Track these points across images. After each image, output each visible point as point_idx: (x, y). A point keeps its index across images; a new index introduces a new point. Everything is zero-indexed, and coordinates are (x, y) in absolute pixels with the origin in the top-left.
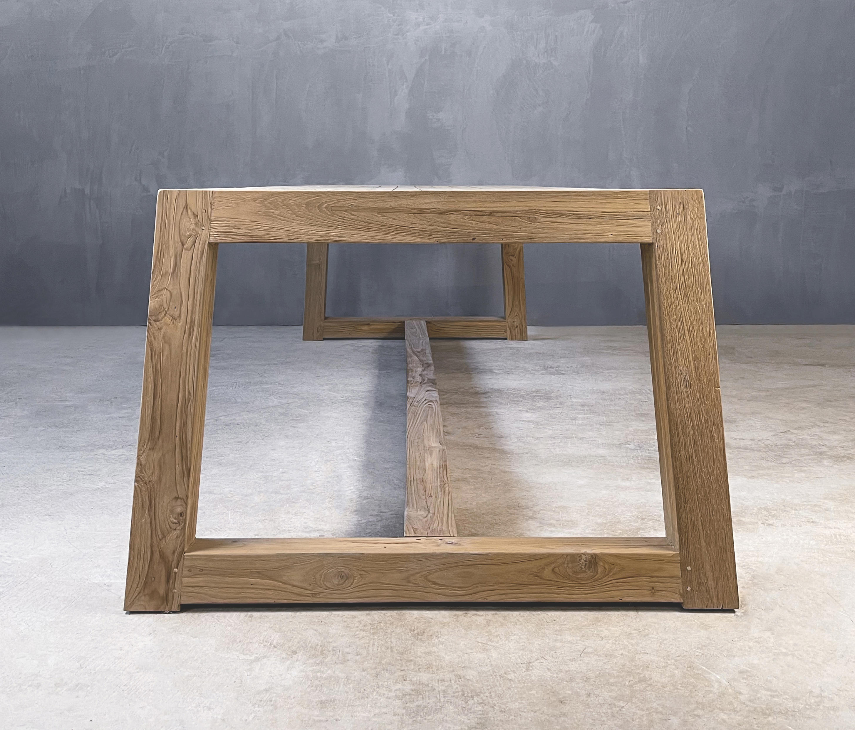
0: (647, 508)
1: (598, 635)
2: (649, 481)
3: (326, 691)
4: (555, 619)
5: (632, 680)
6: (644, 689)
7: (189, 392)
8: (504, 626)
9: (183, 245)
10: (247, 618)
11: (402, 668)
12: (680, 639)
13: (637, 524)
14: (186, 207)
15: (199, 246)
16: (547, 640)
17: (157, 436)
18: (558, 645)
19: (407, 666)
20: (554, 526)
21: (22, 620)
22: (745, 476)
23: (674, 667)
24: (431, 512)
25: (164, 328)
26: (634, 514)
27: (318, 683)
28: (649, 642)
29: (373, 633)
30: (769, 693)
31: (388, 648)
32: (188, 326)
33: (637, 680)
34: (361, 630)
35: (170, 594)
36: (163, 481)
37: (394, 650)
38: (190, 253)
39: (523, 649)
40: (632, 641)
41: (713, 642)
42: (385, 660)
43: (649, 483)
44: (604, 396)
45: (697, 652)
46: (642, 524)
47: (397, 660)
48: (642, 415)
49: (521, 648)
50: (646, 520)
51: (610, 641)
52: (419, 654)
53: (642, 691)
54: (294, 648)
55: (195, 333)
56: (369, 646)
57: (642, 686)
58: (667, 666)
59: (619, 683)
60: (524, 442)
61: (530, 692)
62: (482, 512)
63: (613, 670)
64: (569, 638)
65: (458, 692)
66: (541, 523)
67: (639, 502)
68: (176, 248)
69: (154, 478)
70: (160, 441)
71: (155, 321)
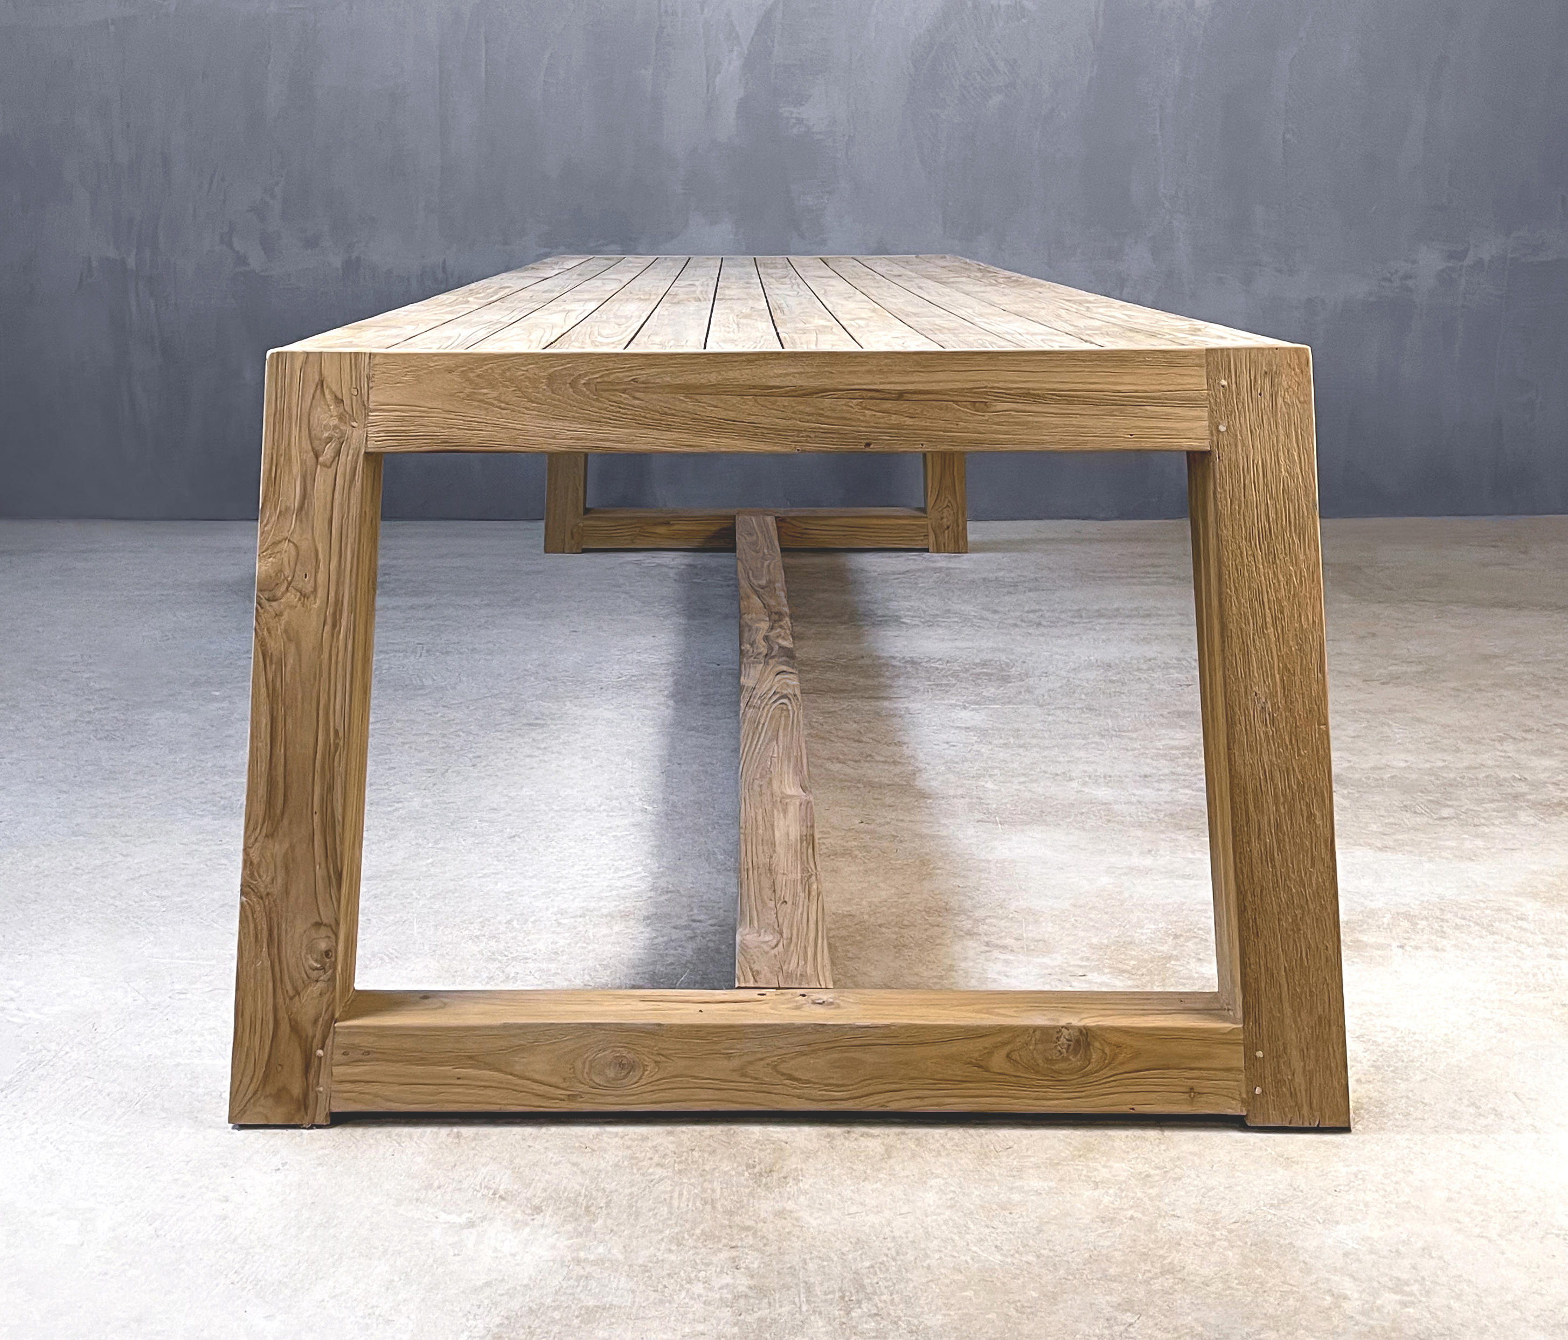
0: (1185, 912)
1: (1089, 1177)
2: (1191, 856)
3: (596, 1287)
4: (1011, 1144)
5: (1149, 1271)
6: (1171, 1288)
7: (336, 732)
8: (920, 1160)
9: (317, 457)
10: (450, 1140)
11: (734, 1244)
12: (1239, 1188)
13: (1165, 948)
14: (321, 383)
15: (346, 459)
16: (996, 1188)
17: (278, 811)
18: (1016, 1197)
19: (741, 1239)
20: (1012, 951)
21: (47, 1139)
22: (1369, 845)
23: (1226, 1244)
24: (784, 935)
25: (286, 614)
26: (1160, 926)
27: (582, 1272)
28: (1183, 1193)
29: (680, 1171)
30: (1398, 1297)
31: (706, 1203)
32: (330, 610)
33: (1158, 1271)
34: (658, 1165)
35: (311, 1096)
36: (293, 892)
37: (718, 1205)
38: (331, 472)
39: (951, 1207)
40: (1151, 1191)
41: (1300, 1194)
42: (701, 1227)
43: (1191, 861)
44: (1110, 674)
45: (1269, 1213)
46: (1175, 948)
47: (722, 1226)
48: (1180, 715)
49: (949, 1204)
50: (1182, 939)
51: (1111, 1191)
52: (763, 1215)
53: (1167, 1293)
54: (536, 1201)
55: (344, 622)
56: (671, 1197)
57: (1168, 1281)
58: (1214, 1243)
59: (1126, 1275)
60: (958, 772)
61: (964, 1294)
62: (880, 922)
63: (1116, 1250)
64: (1036, 1184)
65: (833, 1292)
66: (987, 944)
67: (1170, 901)
68: (303, 462)
69: (277, 889)
70: (286, 822)
71: (268, 600)
